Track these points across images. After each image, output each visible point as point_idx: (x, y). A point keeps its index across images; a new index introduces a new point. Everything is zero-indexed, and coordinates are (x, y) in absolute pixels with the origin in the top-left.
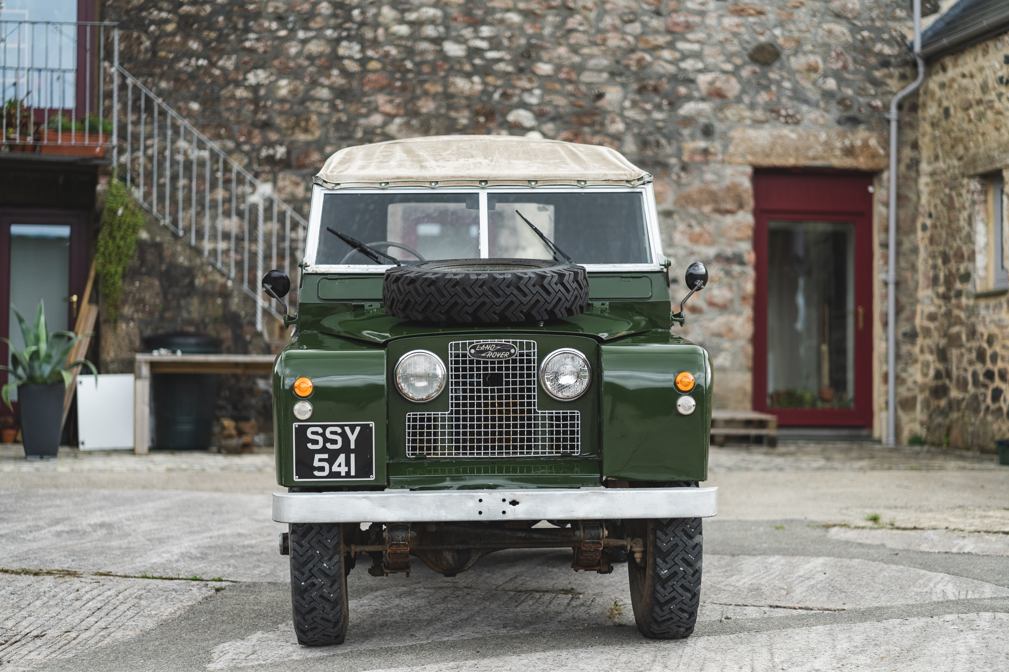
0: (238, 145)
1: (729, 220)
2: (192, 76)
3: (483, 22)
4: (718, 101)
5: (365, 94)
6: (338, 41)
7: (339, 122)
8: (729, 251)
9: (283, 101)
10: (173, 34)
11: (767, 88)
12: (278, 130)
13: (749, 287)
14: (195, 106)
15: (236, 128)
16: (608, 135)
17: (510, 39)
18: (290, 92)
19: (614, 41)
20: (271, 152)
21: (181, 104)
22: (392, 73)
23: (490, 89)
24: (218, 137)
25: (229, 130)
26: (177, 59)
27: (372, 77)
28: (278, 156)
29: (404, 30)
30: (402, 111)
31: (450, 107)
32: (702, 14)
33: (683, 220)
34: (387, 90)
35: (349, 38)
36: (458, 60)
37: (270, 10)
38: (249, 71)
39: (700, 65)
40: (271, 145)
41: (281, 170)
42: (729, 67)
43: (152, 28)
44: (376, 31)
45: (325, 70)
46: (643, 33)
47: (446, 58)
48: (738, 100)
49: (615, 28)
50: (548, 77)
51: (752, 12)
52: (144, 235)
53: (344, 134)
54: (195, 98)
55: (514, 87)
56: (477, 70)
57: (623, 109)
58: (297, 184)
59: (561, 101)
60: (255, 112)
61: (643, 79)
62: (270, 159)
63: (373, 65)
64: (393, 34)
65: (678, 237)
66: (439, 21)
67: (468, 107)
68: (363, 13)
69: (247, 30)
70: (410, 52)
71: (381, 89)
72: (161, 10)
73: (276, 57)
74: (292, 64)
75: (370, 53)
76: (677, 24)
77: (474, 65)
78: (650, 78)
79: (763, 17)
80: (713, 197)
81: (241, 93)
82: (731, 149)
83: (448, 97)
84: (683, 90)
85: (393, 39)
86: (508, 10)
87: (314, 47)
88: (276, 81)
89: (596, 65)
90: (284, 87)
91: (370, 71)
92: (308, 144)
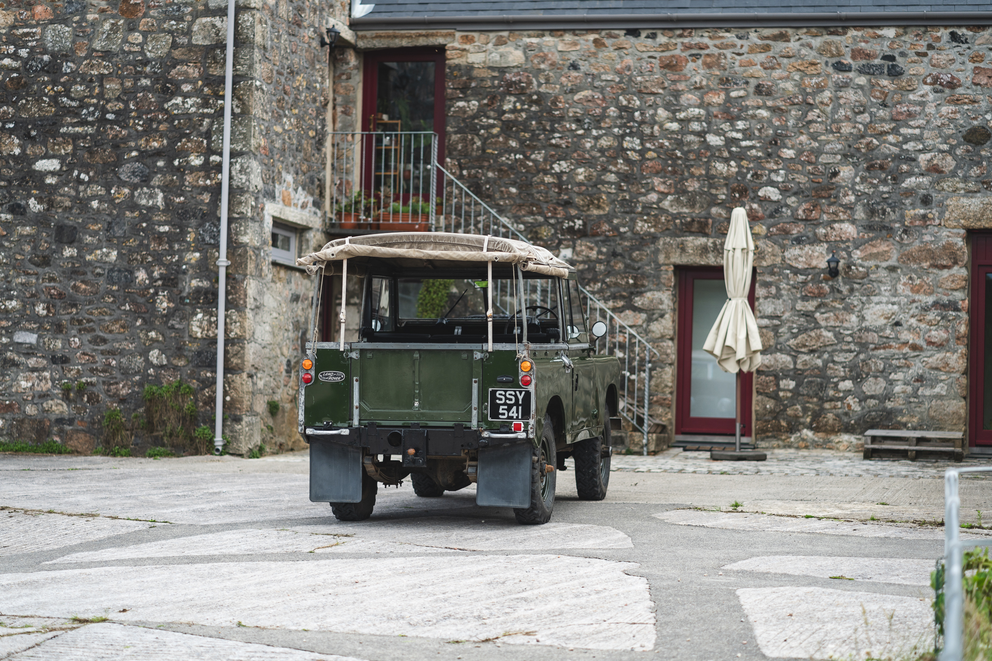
0: (546, 218)
1: (945, 273)
2: (511, 167)
3: (739, 118)
4: (936, 175)
5: (644, 178)
6: (622, 137)
7: (624, 199)
8: (945, 299)
9: (580, 184)
10: (497, 136)
11: (978, 164)
12: (577, 207)
13: (963, 329)
14: (513, 190)
15: (545, 206)
16: (841, 205)
17: (760, 130)
18: (585, 177)
19: (846, 129)
20: (571, 224)
21: (503, 189)
22: (665, 160)
23: (745, 171)
24: (532, 213)
25: (539, 207)
26: (501, 155)
27: (649, 163)
28: (577, 227)
29: (675, 126)
30: (673, 191)
31: (711, 186)
32: (923, 104)
33: (905, 275)
34: (662, 174)
35: (631, 134)
36: (718, 149)
37: (571, 115)
38: (554, 162)
39: (921, 147)
40: (571, 218)
41: (579, 238)
42: (945, 147)
43: (482, 131)
44: (652, 128)
45: (613, 160)
46: (871, 122)
47: (708, 147)
48: (953, 174)
49: (848, 119)
50: (792, 159)
51: (966, 100)
52: (454, 290)
53: (628, 209)
54: (513, 184)
55: (764, 169)
56: (733, 156)
57: (854, 184)
58: (591, 249)
59: (802, 179)
60: (559, 194)
61: (872, 159)
62: (571, 230)
63: (651, 155)
64: (667, 130)
65: (900, 287)
66: (703, 118)
67: (726, 185)
68: (642, 114)
69: (553, 130)
70: (680, 144)
71: (657, 173)
72: (488, 118)
73: (575, 151)
74: (587, 156)
75: (648, 145)
76: (901, 113)
77: (730, 152)
78: (878, 159)
79: (976, 105)
80: (931, 255)
81: (548, 179)
82: (947, 215)
83: (710, 178)
84: (905, 167)
85: (666, 133)
86: (759, 108)
87: (604, 142)
88: (574, 169)
89: (832, 149)
90: (581, 173)
91: (648, 159)
92: (600, 217)
